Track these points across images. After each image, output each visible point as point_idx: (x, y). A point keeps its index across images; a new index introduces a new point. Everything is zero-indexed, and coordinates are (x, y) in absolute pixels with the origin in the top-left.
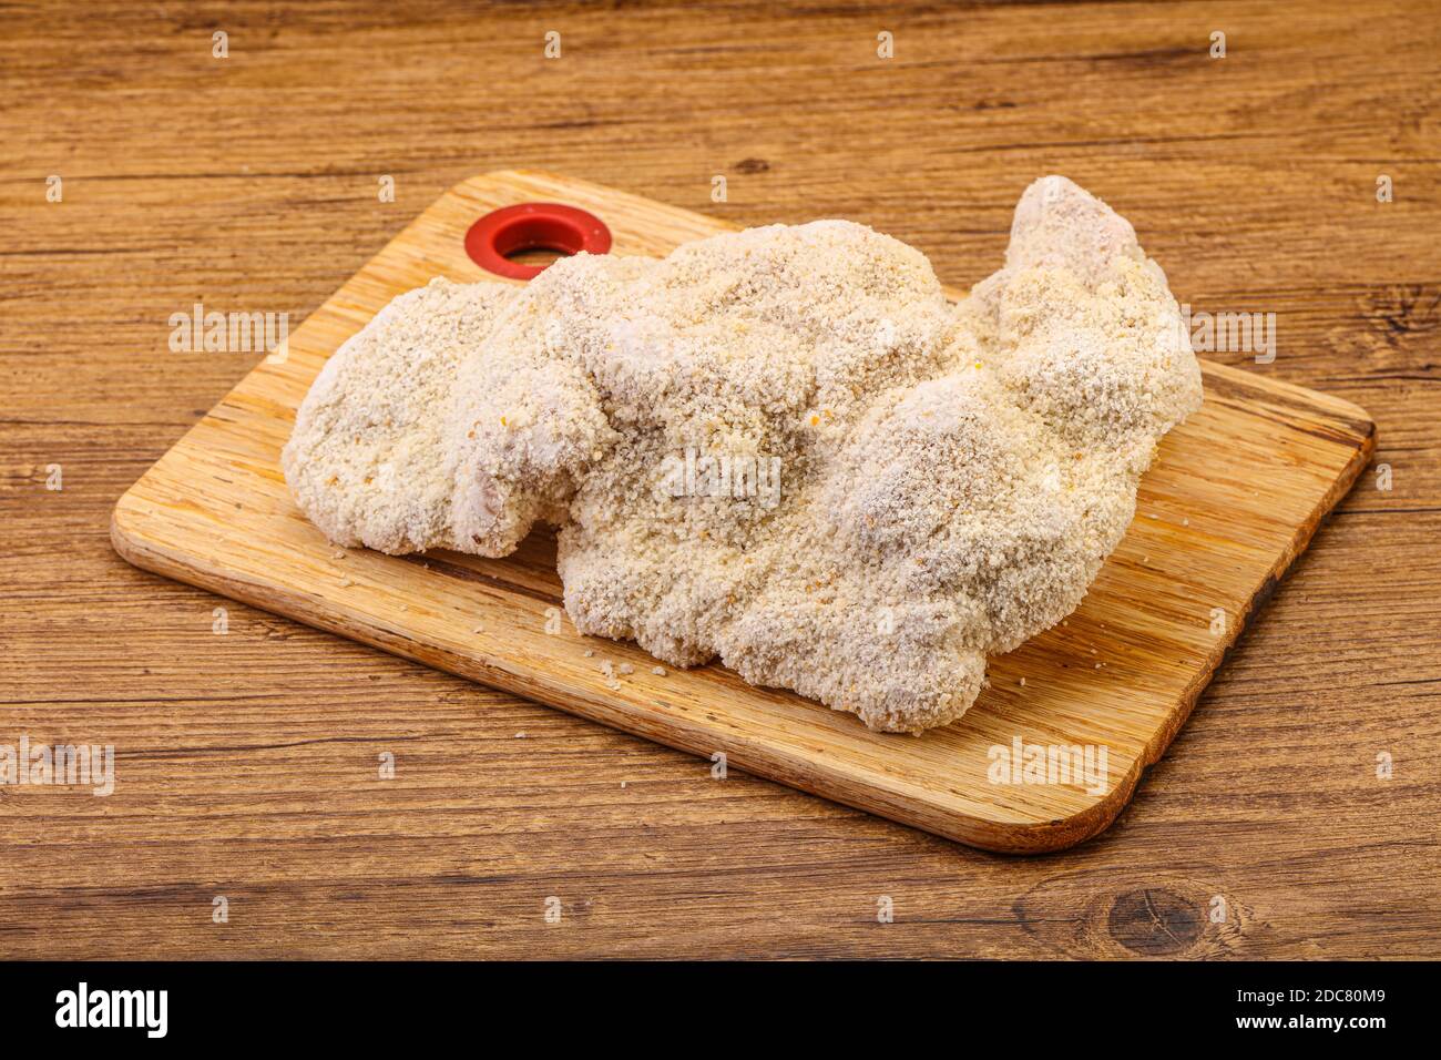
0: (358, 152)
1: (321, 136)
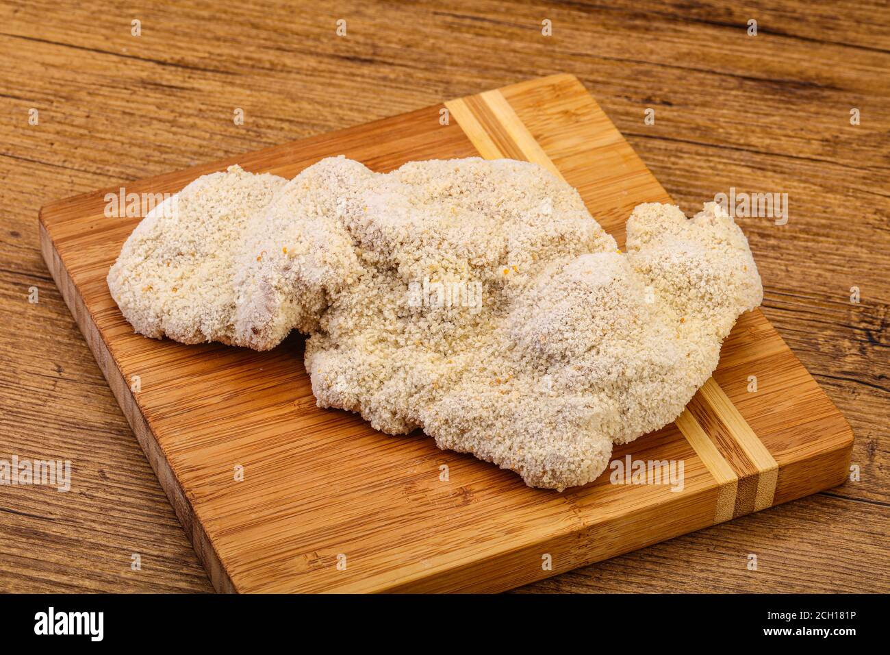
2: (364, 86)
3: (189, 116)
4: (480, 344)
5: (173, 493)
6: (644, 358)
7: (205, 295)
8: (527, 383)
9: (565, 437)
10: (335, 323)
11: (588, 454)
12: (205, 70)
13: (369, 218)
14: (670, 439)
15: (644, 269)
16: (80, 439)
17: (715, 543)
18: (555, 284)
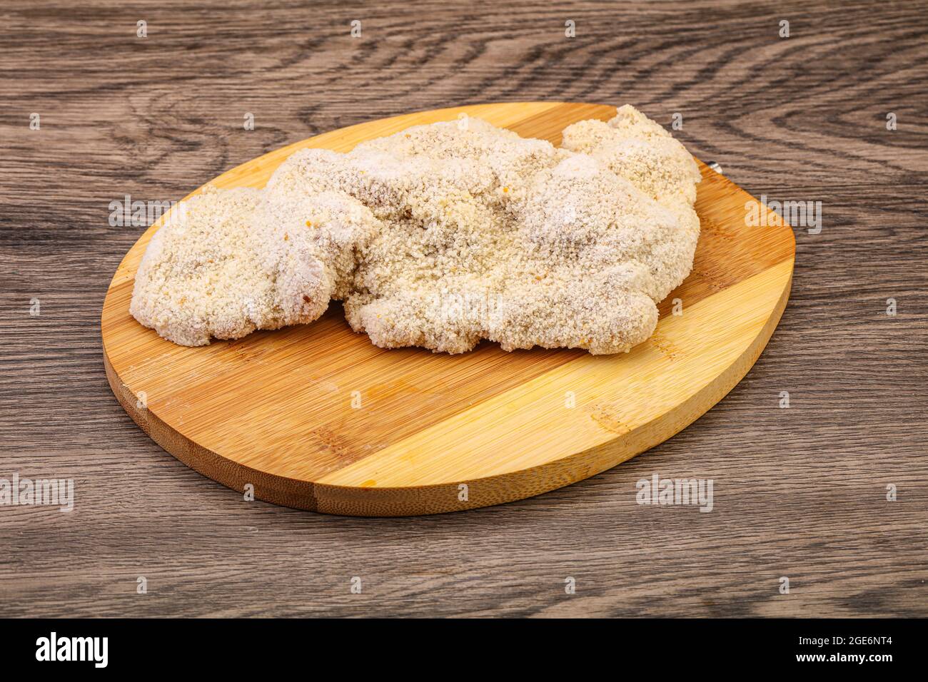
4: (506, 256)
6: (654, 223)
7: (242, 288)
8: (564, 271)
9: (620, 301)
11: (643, 309)
13: (369, 178)
18: (553, 186)
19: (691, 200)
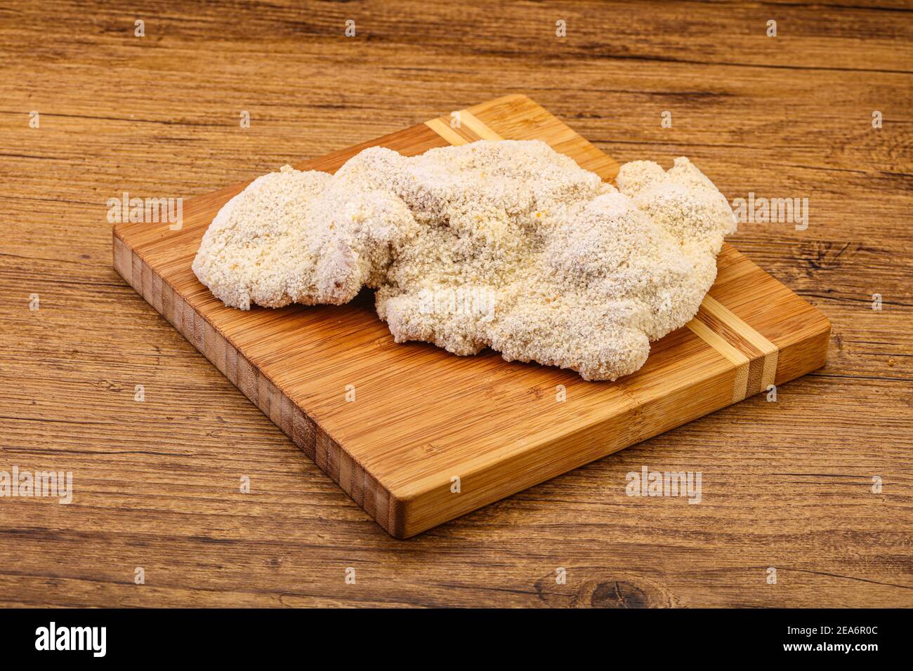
0: (201, 112)
1: (180, 101)
2: (343, 125)
3: (204, 159)
4: (526, 274)
5: (290, 421)
6: (664, 268)
7: (286, 264)
8: (572, 298)
9: (613, 334)
10: (401, 273)
11: (634, 345)
12: (205, 125)
13: (418, 184)
14: (687, 338)
15: (644, 207)
16: (193, 397)
17: (736, 417)
18: (581, 219)
19: (715, 249)
